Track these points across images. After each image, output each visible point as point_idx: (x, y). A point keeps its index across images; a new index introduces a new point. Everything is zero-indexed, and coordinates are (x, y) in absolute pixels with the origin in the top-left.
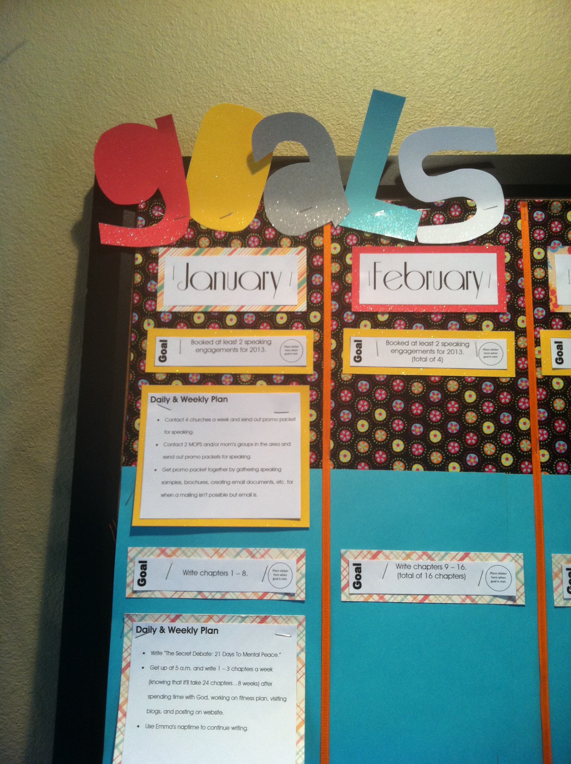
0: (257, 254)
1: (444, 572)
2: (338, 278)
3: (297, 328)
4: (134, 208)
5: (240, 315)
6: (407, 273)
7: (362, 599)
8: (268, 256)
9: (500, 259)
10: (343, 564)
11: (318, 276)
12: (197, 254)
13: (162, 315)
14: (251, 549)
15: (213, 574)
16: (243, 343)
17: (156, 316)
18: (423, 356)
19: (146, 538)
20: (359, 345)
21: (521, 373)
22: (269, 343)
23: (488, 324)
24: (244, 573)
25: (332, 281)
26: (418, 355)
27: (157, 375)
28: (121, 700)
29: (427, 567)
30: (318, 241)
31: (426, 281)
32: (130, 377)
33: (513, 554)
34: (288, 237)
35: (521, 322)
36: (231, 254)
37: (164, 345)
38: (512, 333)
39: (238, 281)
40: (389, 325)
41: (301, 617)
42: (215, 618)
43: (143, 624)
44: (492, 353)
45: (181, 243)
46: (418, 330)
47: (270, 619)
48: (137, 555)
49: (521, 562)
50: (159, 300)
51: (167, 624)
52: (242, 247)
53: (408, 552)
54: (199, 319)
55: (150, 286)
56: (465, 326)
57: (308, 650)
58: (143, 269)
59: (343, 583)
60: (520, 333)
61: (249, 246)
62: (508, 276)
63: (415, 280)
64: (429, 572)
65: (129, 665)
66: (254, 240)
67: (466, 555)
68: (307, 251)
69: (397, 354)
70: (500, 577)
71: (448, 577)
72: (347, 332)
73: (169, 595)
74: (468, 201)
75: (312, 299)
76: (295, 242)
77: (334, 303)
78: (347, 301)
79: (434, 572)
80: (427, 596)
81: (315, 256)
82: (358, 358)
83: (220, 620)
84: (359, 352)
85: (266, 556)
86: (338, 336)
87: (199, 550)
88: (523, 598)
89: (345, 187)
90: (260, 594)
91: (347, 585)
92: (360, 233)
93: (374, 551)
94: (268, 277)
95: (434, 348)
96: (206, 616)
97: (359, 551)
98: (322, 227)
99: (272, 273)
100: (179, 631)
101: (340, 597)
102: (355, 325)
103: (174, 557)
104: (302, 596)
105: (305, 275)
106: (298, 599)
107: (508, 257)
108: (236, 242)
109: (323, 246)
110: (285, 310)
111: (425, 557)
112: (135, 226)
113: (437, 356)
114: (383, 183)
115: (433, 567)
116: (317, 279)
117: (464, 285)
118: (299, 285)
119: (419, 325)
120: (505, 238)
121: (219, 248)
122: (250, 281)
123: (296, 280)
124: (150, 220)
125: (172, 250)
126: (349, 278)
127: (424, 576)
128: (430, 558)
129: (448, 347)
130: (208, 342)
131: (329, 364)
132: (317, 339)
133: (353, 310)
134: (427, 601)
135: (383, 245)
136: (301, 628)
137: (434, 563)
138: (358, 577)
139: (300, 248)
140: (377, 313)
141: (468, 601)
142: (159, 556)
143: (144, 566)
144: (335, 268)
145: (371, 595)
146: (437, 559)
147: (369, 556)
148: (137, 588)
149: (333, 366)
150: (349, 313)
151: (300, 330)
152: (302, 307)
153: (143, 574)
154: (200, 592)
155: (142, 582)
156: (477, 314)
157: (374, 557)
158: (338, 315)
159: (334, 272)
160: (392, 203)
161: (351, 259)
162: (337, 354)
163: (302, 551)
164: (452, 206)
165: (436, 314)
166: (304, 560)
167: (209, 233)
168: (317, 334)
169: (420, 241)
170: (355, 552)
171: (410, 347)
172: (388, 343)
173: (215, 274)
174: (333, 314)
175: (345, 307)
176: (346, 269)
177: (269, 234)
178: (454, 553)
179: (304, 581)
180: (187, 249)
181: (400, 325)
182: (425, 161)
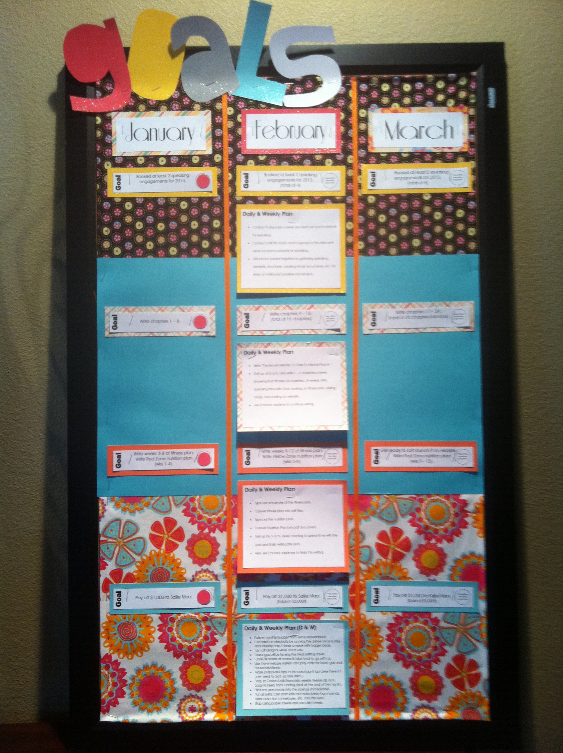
0: (178, 115)
1: (299, 316)
2: (232, 131)
3: (206, 166)
4: (93, 84)
5: (168, 157)
6: (278, 126)
7: (249, 334)
8: (185, 117)
9: (338, 117)
10: (238, 314)
11: (219, 130)
12: (138, 116)
13: (116, 159)
14: (182, 307)
15: (159, 322)
16: (171, 176)
17: (112, 159)
18: (288, 183)
20: (247, 177)
21: (349, 193)
22: (188, 176)
23: (329, 161)
24: (178, 321)
25: (229, 133)
26: (284, 183)
27: (115, 199)
29: (288, 314)
30: (219, 106)
31: (290, 132)
32: (98, 200)
33: (340, 305)
34: (198, 103)
35: (350, 159)
36: (160, 116)
37: (119, 178)
38: (344, 167)
39: (166, 134)
40: (266, 163)
44: (330, 180)
45: (127, 109)
46: (285, 166)
48: (110, 311)
49: (344, 309)
50: (113, 148)
52: (167, 111)
53: (277, 305)
54: (141, 161)
55: (107, 139)
56: (315, 163)
58: (101, 127)
59: (238, 325)
60: (349, 166)
61: (173, 110)
62: (342, 129)
63: (283, 132)
64: (289, 317)
66: (176, 106)
67: (312, 306)
68: (212, 113)
69: (271, 182)
70: (331, 318)
71: (301, 319)
72: (239, 168)
73: (132, 335)
74: (318, 78)
75: (216, 145)
76: (204, 106)
77: (230, 148)
78: (239, 147)
79: (293, 317)
80: (288, 330)
81: (216, 116)
82: (246, 186)
84: (247, 181)
85: (191, 311)
86: (233, 170)
87: (149, 308)
88: (345, 330)
89: (235, 68)
90: (188, 333)
91: (241, 326)
92: (246, 100)
93: (257, 306)
94: (186, 131)
95: (295, 178)
97: (247, 306)
98: (221, 96)
99: (188, 128)
101: (236, 333)
102: (244, 163)
103: (134, 312)
104: (213, 333)
105: (210, 130)
106: (211, 335)
107: (343, 116)
108: (164, 108)
109: (222, 109)
110: (198, 153)
111: (287, 308)
112: (95, 97)
113: (297, 183)
114: (262, 66)
115: (292, 314)
116: (218, 132)
117: (314, 136)
118: (207, 137)
119: (285, 162)
120: (341, 103)
121: (152, 112)
122: (174, 134)
123: (204, 134)
124: (105, 93)
125: (121, 113)
126: (240, 131)
127: (287, 319)
128: (291, 309)
129: (305, 177)
130: (148, 176)
131: (228, 190)
132: (219, 173)
133: (243, 153)
134: (288, 334)
135: (262, 108)
137: (292, 311)
138: (247, 321)
139: (207, 111)
140: (258, 155)
141: (313, 333)
142: (124, 312)
143: (115, 318)
144: (231, 124)
145: (255, 331)
146: (294, 309)
147: (254, 309)
148: (112, 331)
149: (230, 191)
150: (240, 155)
151: (208, 167)
152: (209, 152)
153: (115, 323)
154: (151, 333)
155: (115, 327)
156: (322, 154)
157: (257, 309)
158: (232, 157)
159: (229, 127)
160: (268, 79)
161: (241, 118)
162: (232, 183)
163: (213, 307)
164: (307, 81)
165: (296, 155)
166: (214, 313)
167: (145, 101)
168: (219, 169)
169: (286, 105)
170: (246, 306)
171: (280, 178)
173: (151, 129)
174: (230, 156)
175: (237, 151)
176: (238, 125)
177: (186, 101)
178: (305, 305)
179: (214, 324)
180: (131, 113)
181: (273, 163)
182: (288, 49)
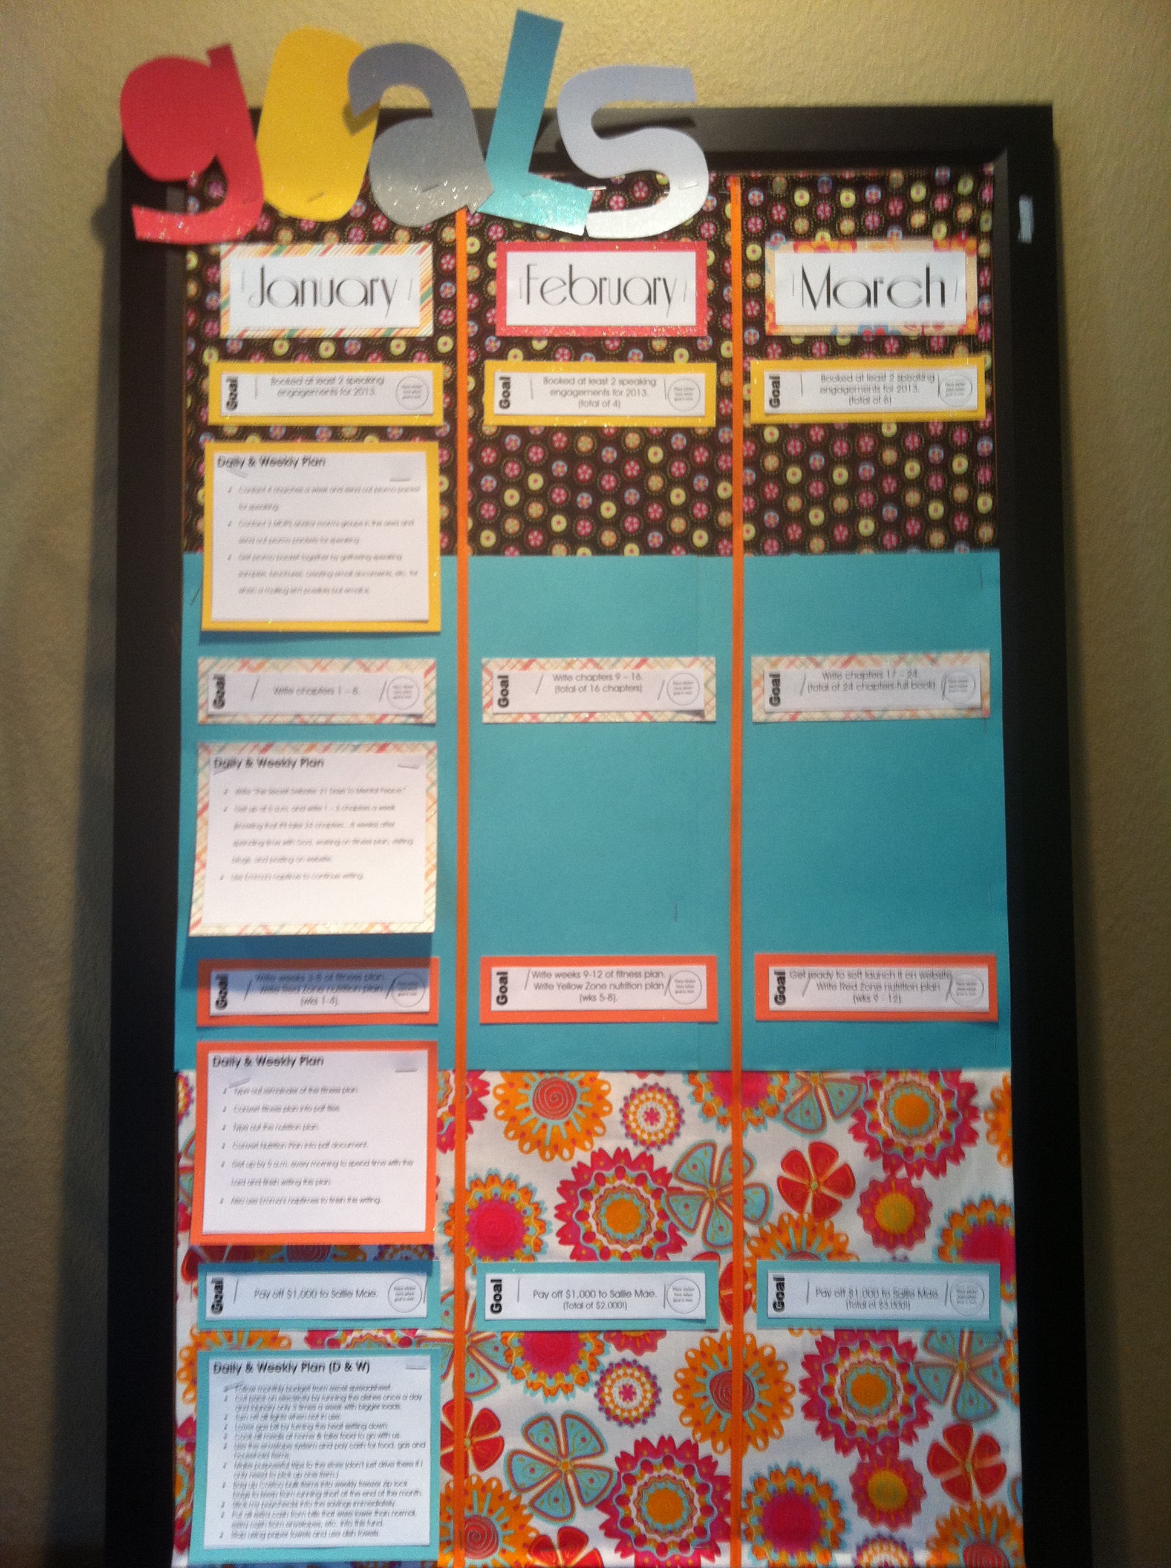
0: (361, 252)
1: (614, 683)
2: (477, 287)
3: (420, 360)
4: (182, 185)
5: (339, 341)
6: (574, 278)
7: (509, 720)
8: (377, 257)
9: (701, 260)
10: (485, 677)
11: (449, 284)
12: (277, 253)
13: (229, 343)
14: (365, 660)
15: (314, 691)
16: (345, 381)
17: (220, 344)
18: (594, 398)
19: (221, 647)
20: (507, 384)
21: (724, 420)
22: (381, 381)
23: (681, 353)
24: (355, 690)
25: (469, 293)
26: (587, 398)
27: (225, 429)
28: (198, 849)
29: (592, 678)
30: (448, 234)
31: (598, 292)
32: (188, 430)
33: (703, 659)
34: (404, 228)
35: (727, 349)
36: (325, 252)
37: (234, 385)
38: (713, 366)
39: (335, 292)
40: (547, 355)
41: (432, 744)
42: (320, 746)
43: (225, 756)
44: (683, 394)
45: (253, 237)
46: (588, 363)
47: (390, 747)
48: (211, 667)
49: (713, 668)
50: (223, 320)
51: (255, 756)
52: (340, 241)
53: (569, 659)
54: (281, 348)
55: (211, 300)
56: (651, 356)
57: (441, 783)
58: (199, 274)
59: (485, 701)
60: (724, 364)
61: (350, 241)
62: (710, 285)
63: (584, 290)
64: (595, 684)
65: (206, 807)
66: (356, 232)
67: (643, 662)
68: (434, 248)
69: (558, 397)
70: (684, 687)
71: (620, 689)
72: (489, 365)
73: (256, 719)
74: (659, 177)
75: (441, 318)
76: (416, 235)
77: (471, 323)
78: (490, 321)
79: (601, 684)
80: (592, 714)
81: (443, 256)
82: (505, 403)
83: (326, 749)
84: (506, 394)
85: (385, 669)
86: (477, 370)
87: (295, 662)
88: (714, 713)
89: (485, 155)
90: (377, 717)
91: (490, 703)
92: (507, 223)
93: (526, 660)
94: (378, 286)
95: (609, 387)
96: (307, 745)
97: (506, 660)
98: (454, 214)
99: (383, 281)
100: (271, 764)
101: (481, 717)
102: (501, 355)
103: (260, 672)
104: (431, 718)
105: (431, 284)
106: (427, 721)
107: (711, 257)
108: (331, 236)
109: (455, 240)
110: (403, 333)
111: (590, 665)
112: (185, 210)
113: (612, 398)
114: (539, 149)
115: (600, 677)
116: (447, 289)
117: (651, 298)
118: (422, 299)
119: (589, 355)
120: (709, 229)
121: (306, 246)
122: (353, 292)
123: (417, 293)
124: (206, 203)
125: (240, 248)
126: (492, 288)
127: (589, 689)
128: (597, 665)
129: (629, 386)
130: (295, 381)
131: (466, 412)
132: (448, 375)
133: (498, 334)
134: (592, 720)
135: (540, 240)
136: (432, 757)
137: (601, 672)
138: (505, 692)
139: (423, 244)
140: (531, 339)
141: (645, 719)
142: (240, 669)
143: (221, 682)
144: (473, 273)
145: (521, 714)
146: (605, 667)
147: (519, 666)
148: (212, 709)
149: (471, 414)
150: (493, 338)
151: (424, 363)
152: (427, 330)
153: (221, 694)
154: (298, 715)
155: (220, 702)
156: (667, 338)
157: (526, 667)
158: (477, 341)
159: (470, 278)
160: (553, 178)
161: (495, 260)
162: (476, 397)
163: (431, 661)
164: (637, 183)
165: (612, 339)
166: (433, 673)
167: (293, 222)
168: (448, 368)
169: (591, 234)
170: (501, 661)
171: (577, 387)
172: (546, 381)
173: (303, 283)
174: (471, 340)
175: (487, 330)
176: (488, 274)
177: (379, 224)
178: (627, 659)
179: (434, 698)
180: (260, 247)
181: (563, 355)
182: (597, 116)
